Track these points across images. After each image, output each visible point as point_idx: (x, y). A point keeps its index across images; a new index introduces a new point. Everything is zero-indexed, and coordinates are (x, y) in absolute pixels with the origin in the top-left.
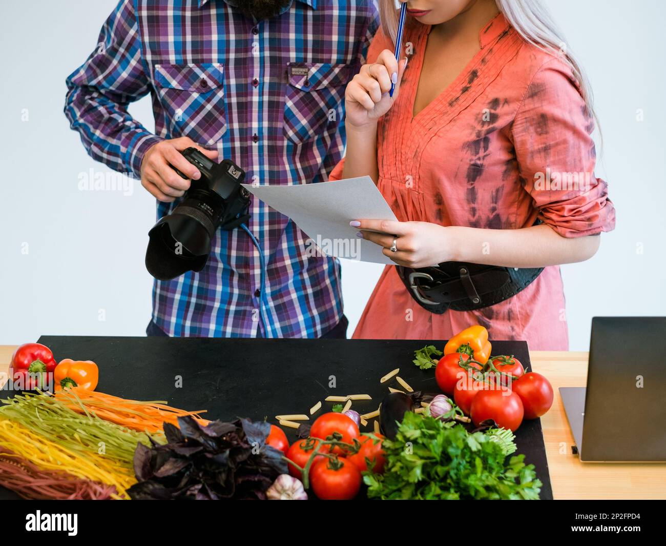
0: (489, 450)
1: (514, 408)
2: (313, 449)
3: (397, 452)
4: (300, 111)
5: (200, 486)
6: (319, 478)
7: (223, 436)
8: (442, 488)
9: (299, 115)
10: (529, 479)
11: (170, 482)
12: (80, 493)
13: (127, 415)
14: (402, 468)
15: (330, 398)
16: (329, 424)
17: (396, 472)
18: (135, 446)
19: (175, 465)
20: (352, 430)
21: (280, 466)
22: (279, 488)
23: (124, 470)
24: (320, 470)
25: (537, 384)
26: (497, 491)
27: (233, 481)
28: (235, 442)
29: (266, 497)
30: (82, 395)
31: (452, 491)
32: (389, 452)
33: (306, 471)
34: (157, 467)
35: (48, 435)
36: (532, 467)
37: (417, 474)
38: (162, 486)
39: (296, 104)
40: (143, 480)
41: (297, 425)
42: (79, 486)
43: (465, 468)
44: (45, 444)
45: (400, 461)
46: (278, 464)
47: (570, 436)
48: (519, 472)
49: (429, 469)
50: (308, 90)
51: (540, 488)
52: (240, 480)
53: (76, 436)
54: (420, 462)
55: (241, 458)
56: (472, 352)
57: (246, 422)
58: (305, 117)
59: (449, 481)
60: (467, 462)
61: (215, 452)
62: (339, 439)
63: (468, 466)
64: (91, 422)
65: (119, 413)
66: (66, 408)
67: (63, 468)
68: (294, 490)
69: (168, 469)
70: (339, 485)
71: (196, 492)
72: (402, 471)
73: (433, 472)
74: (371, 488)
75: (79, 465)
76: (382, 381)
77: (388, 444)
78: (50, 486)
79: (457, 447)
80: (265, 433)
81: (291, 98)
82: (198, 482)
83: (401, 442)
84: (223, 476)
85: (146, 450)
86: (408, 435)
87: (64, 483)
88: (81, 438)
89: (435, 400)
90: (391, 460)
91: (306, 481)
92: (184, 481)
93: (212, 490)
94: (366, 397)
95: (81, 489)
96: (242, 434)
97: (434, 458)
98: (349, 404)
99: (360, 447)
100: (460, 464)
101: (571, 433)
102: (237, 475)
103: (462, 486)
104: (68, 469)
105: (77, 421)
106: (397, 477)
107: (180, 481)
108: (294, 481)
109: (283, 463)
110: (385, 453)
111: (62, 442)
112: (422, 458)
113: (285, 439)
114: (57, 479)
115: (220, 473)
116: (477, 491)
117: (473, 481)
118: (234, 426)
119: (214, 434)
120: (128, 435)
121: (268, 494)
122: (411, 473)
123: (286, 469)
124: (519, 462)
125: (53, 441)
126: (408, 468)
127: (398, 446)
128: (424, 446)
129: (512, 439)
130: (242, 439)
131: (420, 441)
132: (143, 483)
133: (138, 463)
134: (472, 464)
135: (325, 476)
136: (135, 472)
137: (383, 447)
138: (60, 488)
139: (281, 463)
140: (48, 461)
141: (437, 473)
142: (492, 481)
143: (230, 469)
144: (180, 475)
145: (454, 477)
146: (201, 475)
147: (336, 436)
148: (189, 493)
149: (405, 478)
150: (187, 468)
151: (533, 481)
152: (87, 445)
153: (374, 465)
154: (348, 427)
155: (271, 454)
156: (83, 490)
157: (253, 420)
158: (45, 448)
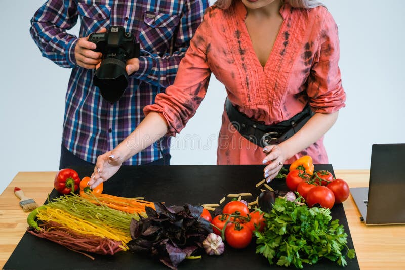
0: (320, 217)
1: (330, 197)
2: (226, 220)
3: (272, 219)
4: (149, 37)
5: (167, 240)
6: (230, 235)
7: (178, 213)
8: (296, 237)
9: (148, 40)
10: (341, 232)
11: (150, 238)
12: (103, 245)
13: (122, 206)
14: (275, 227)
15: (230, 195)
16: (233, 207)
17: (272, 230)
18: (130, 221)
19: (153, 229)
20: (245, 210)
21: (209, 229)
22: (210, 240)
23: (123, 233)
24: (230, 231)
25: (341, 185)
26: (325, 239)
27: (185, 236)
28: (186, 216)
29: (202, 245)
30: (97, 195)
31: (302, 239)
32: (268, 220)
33: (223, 231)
34: (143, 230)
35: (81, 217)
36: (342, 226)
37: (284, 230)
38: (146, 241)
39: (147, 34)
40: (135, 238)
41: (214, 209)
42: (101, 241)
43: (309, 227)
44: (79, 221)
45: (274, 224)
46: (207, 228)
47: (358, 212)
48: (336, 229)
49: (289, 228)
50: (154, 27)
51: (347, 237)
52: (189, 236)
53: (97, 216)
54: (285, 224)
55: (189, 224)
56: (305, 169)
57: (190, 206)
58: (151, 41)
59: (300, 234)
60: (309, 224)
61: (175, 221)
62: (239, 214)
63: (309, 226)
64: (104, 209)
65: (118, 204)
66: (89, 202)
67: (91, 233)
68: (217, 241)
69: (149, 231)
70: (241, 238)
71: (166, 243)
72: (275, 229)
73: (292, 229)
74: (259, 238)
75: (100, 231)
76: (256, 186)
77: (267, 215)
78: (85, 242)
79: (305, 215)
80: (200, 212)
81: (144, 30)
82: (167, 238)
83: (274, 214)
84: (179, 234)
85: (136, 222)
86: (278, 210)
87: (93, 241)
88: (99, 217)
89: (287, 194)
90: (269, 224)
91: (223, 236)
92: (158, 237)
93: (174, 242)
94: (249, 194)
95: (103, 244)
96: (189, 212)
97: (292, 222)
98: (240, 198)
99: (251, 218)
100: (305, 225)
101: (359, 211)
102: (187, 234)
103: (307, 236)
104: (94, 233)
105: (96, 208)
106: (273, 232)
107: (156, 238)
108: (217, 236)
109: (211, 227)
110: (265, 220)
111: (89, 219)
112: (286, 222)
113: (210, 215)
114: (89, 239)
115: (177, 232)
116: (315, 239)
117: (313, 233)
118: (183, 208)
119: (174, 212)
120: (125, 215)
121: (203, 243)
122: (280, 230)
123: (212, 230)
124: (336, 224)
125: (83, 220)
126: (279, 227)
127: (272, 216)
128: (287, 216)
129: (330, 213)
130: (189, 214)
131: (285, 213)
132: (136, 240)
133: (132, 229)
134: (312, 225)
135: (233, 233)
136: (130, 234)
137: (264, 217)
138: (90, 243)
139: (209, 227)
140: (82, 230)
141: (294, 230)
142: (322, 233)
143: (183, 230)
144: (156, 234)
145: (303, 231)
146: (167, 234)
147: (237, 213)
148: (162, 243)
149: (277, 233)
150: (160, 231)
151: (343, 233)
152: (103, 221)
153: (259, 227)
154: (243, 209)
155: (204, 222)
156: (104, 244)
157: (194, 205)
158: (80, 223)
